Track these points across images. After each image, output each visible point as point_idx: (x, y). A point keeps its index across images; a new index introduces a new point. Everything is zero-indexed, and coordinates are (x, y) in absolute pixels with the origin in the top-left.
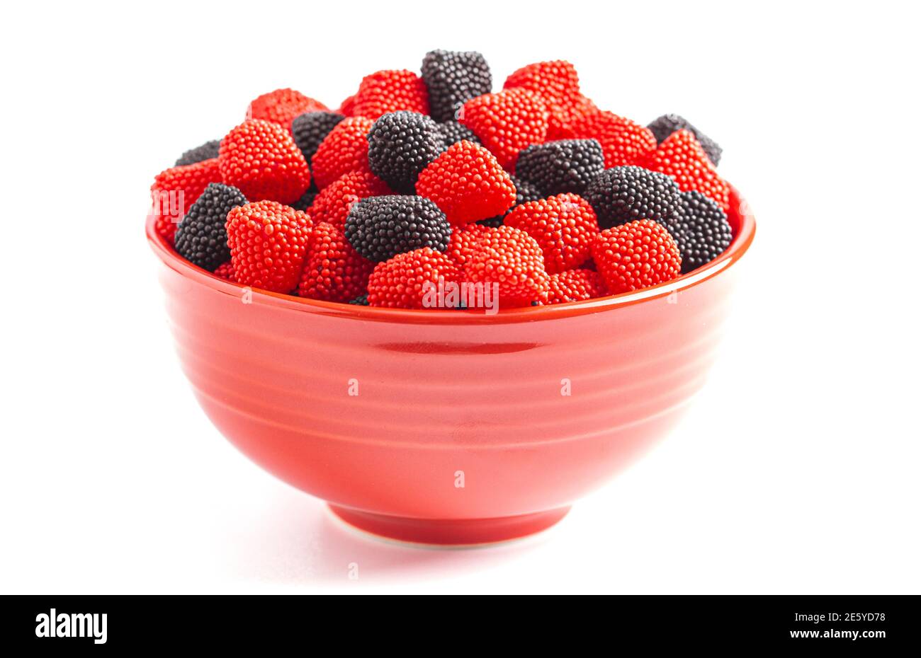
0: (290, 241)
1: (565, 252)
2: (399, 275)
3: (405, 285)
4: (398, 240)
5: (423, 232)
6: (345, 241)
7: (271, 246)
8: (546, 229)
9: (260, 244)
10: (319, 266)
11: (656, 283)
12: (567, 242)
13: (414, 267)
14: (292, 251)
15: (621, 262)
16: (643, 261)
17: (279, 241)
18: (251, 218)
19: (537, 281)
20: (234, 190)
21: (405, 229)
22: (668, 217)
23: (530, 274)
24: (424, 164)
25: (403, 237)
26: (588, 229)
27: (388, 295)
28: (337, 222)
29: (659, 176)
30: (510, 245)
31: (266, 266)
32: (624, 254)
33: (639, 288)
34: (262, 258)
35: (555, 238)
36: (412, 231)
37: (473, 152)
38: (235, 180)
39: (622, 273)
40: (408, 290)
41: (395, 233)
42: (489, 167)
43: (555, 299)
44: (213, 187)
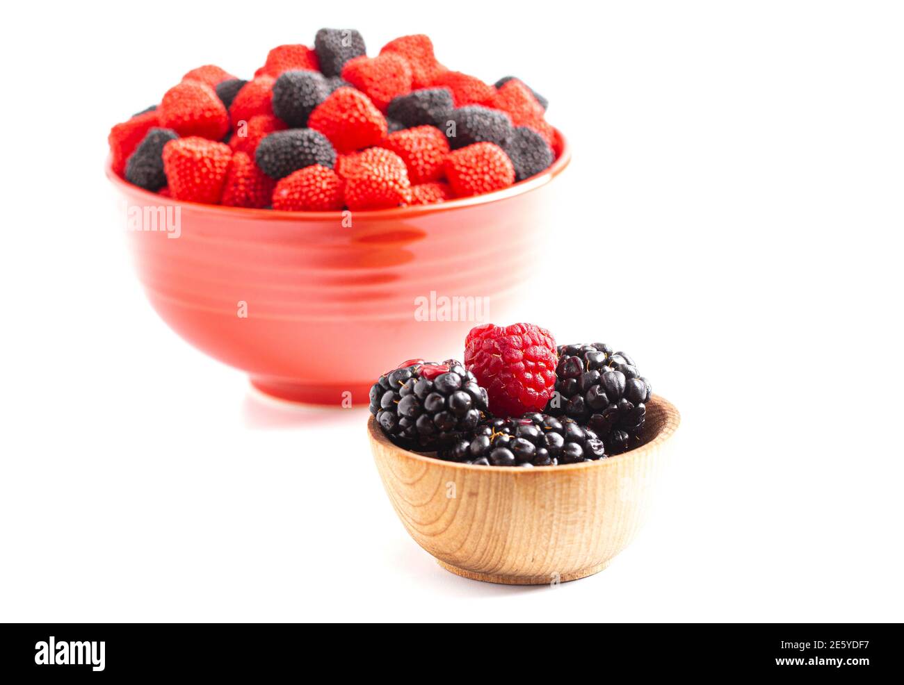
0: (213, 166)
1: (424, 170)
2: (296, 187)
3: (301, 193)
4: (295, 163)
5: (314, 155)
6: (256, 165)
7: (199, 170)
8: (409, 152)
9: (191, 169)
10: (237, 184)
11: (493, 189)
12: (426, 162)
13: (308, 180)
14: (215, 173)
15: (466, 174)
16: (483, 173)
17: (205, 165)
18: (185, 149)
19: (401, 187)
20: (170, 132)
21: (300, 153)
22: (502, 143)
23: (395, 182)
24: (314, 107)
25: (299, 160)
26: (442, 153)
27: (289, 203)
28: (250, 153)
29: (496, 113)
30: (380, 161)
31: (195, 185)
32: (469, 168)
33: (480, 193)
34: (193, 179)
35: (416, 159)
36: (306, 154)
37: (352, 97)
38: (170, 125)
39: (468, 183)
40: (304, 197)
41: (293, 158)
42: (364, 106)
43: (416, 202)
44: (154, 131)
